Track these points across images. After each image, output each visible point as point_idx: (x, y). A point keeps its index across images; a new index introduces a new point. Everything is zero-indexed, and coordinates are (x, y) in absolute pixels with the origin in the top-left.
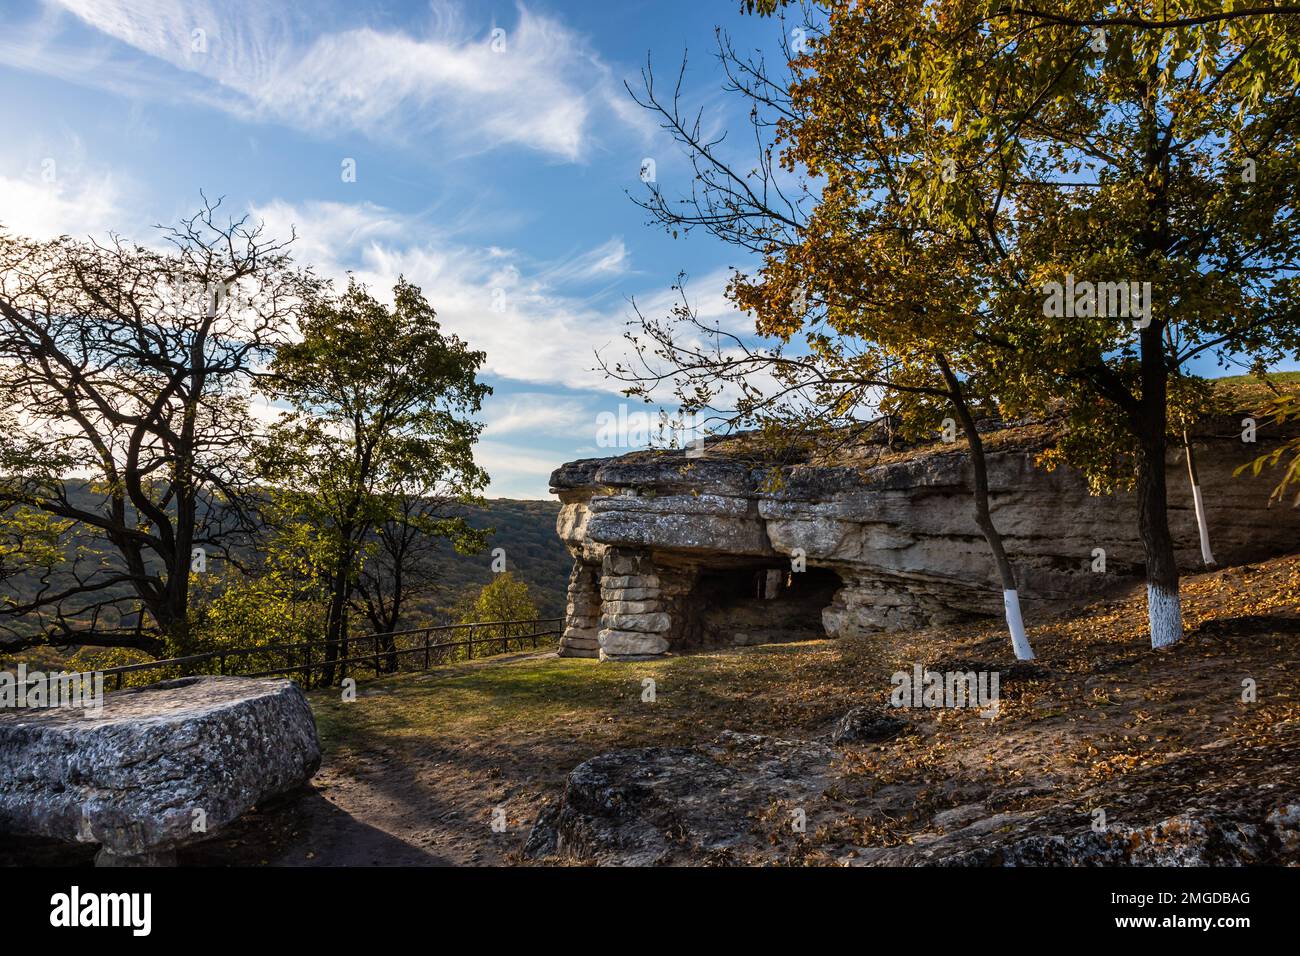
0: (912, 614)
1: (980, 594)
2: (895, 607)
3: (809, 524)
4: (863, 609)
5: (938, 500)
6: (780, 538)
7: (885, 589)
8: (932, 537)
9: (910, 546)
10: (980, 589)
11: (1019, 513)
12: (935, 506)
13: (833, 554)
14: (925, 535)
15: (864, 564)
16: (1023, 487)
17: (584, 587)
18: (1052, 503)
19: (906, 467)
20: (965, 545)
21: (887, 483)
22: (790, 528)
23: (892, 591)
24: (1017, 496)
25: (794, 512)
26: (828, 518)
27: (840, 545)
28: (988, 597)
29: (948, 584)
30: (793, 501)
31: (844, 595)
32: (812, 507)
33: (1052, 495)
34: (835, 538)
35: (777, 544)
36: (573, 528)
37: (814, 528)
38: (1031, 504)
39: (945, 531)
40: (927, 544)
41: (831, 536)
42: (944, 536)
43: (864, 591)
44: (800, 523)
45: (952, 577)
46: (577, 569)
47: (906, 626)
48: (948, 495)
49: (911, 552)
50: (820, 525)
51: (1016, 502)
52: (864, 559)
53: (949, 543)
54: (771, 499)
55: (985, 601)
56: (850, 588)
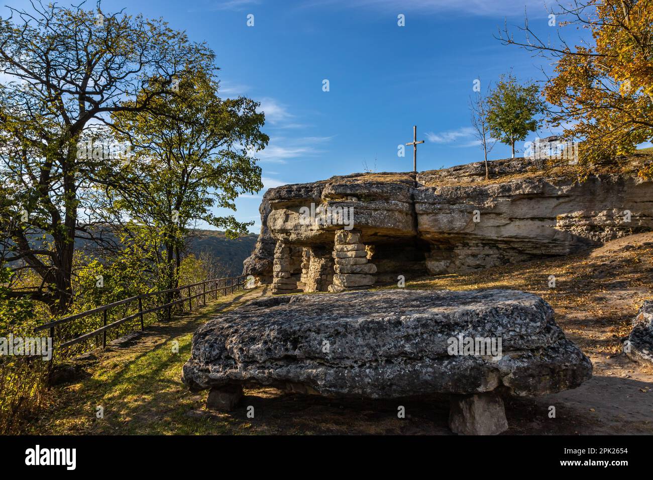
0: (498, 258)
1: (551, 245)
2: (488, 255)
3: (449, 215)
4: (470, 257)
5: (525, 201)
6: (428, 223)
7: (483, 247)
8: (520, 219)
9: (507, 224)
10: (550, 243)
11: (572, 206)
12: (524, 204)
13: (463, 229)
14: (516, 218)
15: (475, 235)
16: (577, 193)
17: (286, 256)
18: (591, 201)
19: (510, 185)
20: (540, 222)
21: (499, 193)
22: (437, 217)
23: (487, 247)
24: (572, 198)
25: (440, 209)
26: (462, 211)
27: (466, 226)
28: (555, 246)
29: (528, 242)
30: (439, 203)
31: (457, 251)
32: (451, 206)
33: (590, 197)
34: (466, 221)
35: (425, 226)
36: (284, 222)
37: (453, 217)
38: (579, 202)
39: (529, 216)
40: (517, 223)
41: (463, 221)
42: (527, 219)
43: (473, 248)
44: (444, 215)
45: (533, 238)
46: (280, 246)
47: (497, 264)
48: (531, 199)
49: (507, 227)
50: (456, 215)
51: (571, 201)
52: (476, 232)
53: (531, 222)
54: (425, 203)
55: (554, 248)
56: (460, 248)
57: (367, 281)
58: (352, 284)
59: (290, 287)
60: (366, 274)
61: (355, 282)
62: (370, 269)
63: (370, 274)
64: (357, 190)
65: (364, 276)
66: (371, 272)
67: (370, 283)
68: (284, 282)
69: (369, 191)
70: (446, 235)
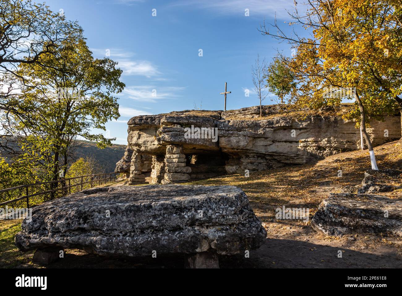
0: (266, 165)
1: (295, 158)
2: (260, 163)
3: (237, 138)
4: (249, 164)
5: (282, 131)
6: (225, 142)
7: (258, 158)
8: (279, 142)
9: (271, 144)
10: (295, 156)
11: (308, 135)
12: (281, 133)
13: (245, 147)
14: (276, 141)
15: (253, 150)
16: (311, 127)
17: (138, 160)
18: (319, 132)
19: (273, 121)
20: (290, 144)
21: (266, 126)
22: (230, 139)
23: (260, 158)
24: (309, 130)
25: (232, 134)
26: (245, 136)
27: (247, 145)
28: (298, 159)
29: (283, 155)
30: (231, 130)
31: (242, 160)
32: (239, 133)
33: (319, 130)
34: (247, 142)
35: (223, 144)
36: (138, 139)
37: (239, 139)
38: (312, 132)
39: (284, 140)
40: (277, 144)
41: (245, 141)
42: (283, 141)
43: (252, 159)
44: (234, 138)
45: (285, 153)
46: (135, 154)
47: (265, 169)
48: (285, 129)
49: (271, 146)
50: (241, 138)
51: (307, 131)
52: (253, 149)
53: (285, 144)
54: (223, 130)
55: (297, 160)
56: (244, 158)
57: (185, 177)
58: (175, 180)
59: (140, 181)
60: (184, 173)
61: (177, 178)
62: (187, 170)
63: (187, 173)
64: (180, 120)
65: (183, 174)
66: (188, 172)
67: (187, 179)
68: (136, 177)
69: (188, 121)
70: (235, 150)
